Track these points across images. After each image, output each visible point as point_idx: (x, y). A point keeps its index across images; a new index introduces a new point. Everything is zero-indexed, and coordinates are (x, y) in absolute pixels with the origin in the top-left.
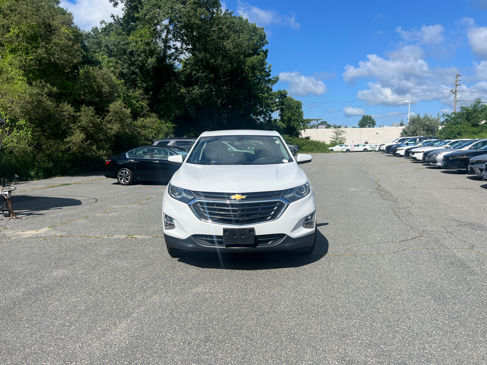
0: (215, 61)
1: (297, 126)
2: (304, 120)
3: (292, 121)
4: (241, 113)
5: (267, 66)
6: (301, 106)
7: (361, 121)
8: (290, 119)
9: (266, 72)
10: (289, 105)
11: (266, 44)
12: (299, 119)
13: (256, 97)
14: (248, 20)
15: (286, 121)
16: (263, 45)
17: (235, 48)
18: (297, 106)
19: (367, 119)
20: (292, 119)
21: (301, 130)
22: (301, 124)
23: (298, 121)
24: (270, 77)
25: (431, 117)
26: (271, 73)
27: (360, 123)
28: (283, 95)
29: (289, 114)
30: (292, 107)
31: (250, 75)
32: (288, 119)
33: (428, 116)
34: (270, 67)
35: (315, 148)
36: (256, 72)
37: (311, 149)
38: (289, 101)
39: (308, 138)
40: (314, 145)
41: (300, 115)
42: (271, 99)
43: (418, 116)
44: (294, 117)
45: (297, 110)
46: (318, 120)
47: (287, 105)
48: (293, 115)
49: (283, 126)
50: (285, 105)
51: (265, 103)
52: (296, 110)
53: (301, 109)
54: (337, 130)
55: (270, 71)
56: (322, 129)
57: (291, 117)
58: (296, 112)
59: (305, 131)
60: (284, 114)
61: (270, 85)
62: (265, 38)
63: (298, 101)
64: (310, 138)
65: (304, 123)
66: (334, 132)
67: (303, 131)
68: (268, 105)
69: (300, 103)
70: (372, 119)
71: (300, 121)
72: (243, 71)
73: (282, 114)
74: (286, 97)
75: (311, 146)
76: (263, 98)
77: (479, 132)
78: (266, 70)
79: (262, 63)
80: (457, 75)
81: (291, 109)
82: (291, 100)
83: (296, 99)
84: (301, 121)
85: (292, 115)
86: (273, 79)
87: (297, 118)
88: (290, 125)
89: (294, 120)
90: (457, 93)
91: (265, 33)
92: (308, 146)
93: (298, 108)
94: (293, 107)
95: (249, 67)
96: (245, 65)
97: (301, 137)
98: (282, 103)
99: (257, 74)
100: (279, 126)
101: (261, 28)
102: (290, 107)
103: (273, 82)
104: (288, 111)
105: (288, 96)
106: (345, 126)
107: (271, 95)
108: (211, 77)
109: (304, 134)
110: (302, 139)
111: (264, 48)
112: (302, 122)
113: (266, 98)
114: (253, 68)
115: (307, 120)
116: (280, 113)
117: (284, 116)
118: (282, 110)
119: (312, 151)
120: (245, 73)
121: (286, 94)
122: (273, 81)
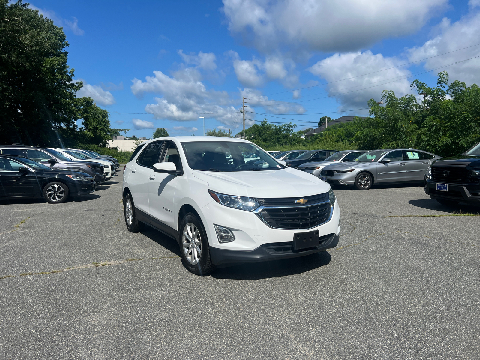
0: (9, 56)
1: (104, 136)
2: (112, 130)
3: (98, 130)
4: (39, 119)
5: (68, 70)
6: (107, 115)
7: (156, 133)
8: (96, 128)
9: (67, 75)
10: (94, 114)
11: (66, 46)
12: (106, 128)
13: (57, 102)
14: (43, 16)
15: (92, 129)
16: (63, 47)
17: (35, 45)
18: (103, 115)
19: (161, 132)
20: (98, 128)
21: (108, 140)
22: (108, 133)
23: (104, 130)
24: (71, 82)
25: (224, 132)
26: (72, 78)
27: (154, 135)
28: (88, 102)
29: (95, 123)
30: (97, 116)
31: (49, 77)
32: (94, 128)
33: (222, 131)
34: (72, 71)
35: (126, 159)
36: (57, 75)
37: (122, 160)
38: (94, 110)
39: (116, 148)
40: (124, 155)
41: (107, 124)
42: (76, 106)
43: (215, 131)
44: (100, 126)
45: (104, 120)
46: (127, 131)
47: (91, 113)
48: (99, 124)
49: (90, 135)
50: (90, 113)
51: (69, 109)
52: (102, 119)
53: (108, 118)
54: (138, 141)
55: (73, 75)
56: (121, 140)
57: (97, 126)
58: (102, 121)
59: (112, 141)
60: (88, 123)
61: (73, 90)
62: (64, 39)
63: (104, 109)
64: (118, 149)
65: (111, 132)
66: (134, 143)
67: (110, 141)
68: (72, 112)
69: (106, 112)
70: (166, 132)
71: (106, 131)
72: (39, 71)
73: (87, 122)
74: (91, 104)
75: (121, 157)
76: (66, 103)
77: (269, 146)
78: (67, 74)
79: (63, 66)
80: (244, 98)
81: (97, 118)
82: (96, 108)
83: (102, 108)
84: (108, 130)
85: (97, 124)
86: (77, 85)
87: (104, 127)
88: (96, 134)
89: (100, 130)
90: (245, 113)
91: (64, 34)
92: (119, 157)
93: (104, 117)
94: (99, 116)
95: (47, 68)
96: (42, 66)
97: (109, 147)
98: (86, 111)
99: (58, 78)
100: (86, 135)
101: (60, 27)
102: (95, 116)
103: (77, 88)
104: (93, 120)
105: (93, 103)
106: (143, 138)
107: (75, 102)
108: (3, 75)
109: (112, 144)
110: (110, 149)
111: (64, 50)
112: (109, 132)
113: (70, 104)
114: (52, 69)
115: (115, 130)
116: (84, 121)
117: (89, 124)
118: (86, 119)
119: (123, 161)
120: (43, 74)
121: (92, 102)
122: (76, 86)
